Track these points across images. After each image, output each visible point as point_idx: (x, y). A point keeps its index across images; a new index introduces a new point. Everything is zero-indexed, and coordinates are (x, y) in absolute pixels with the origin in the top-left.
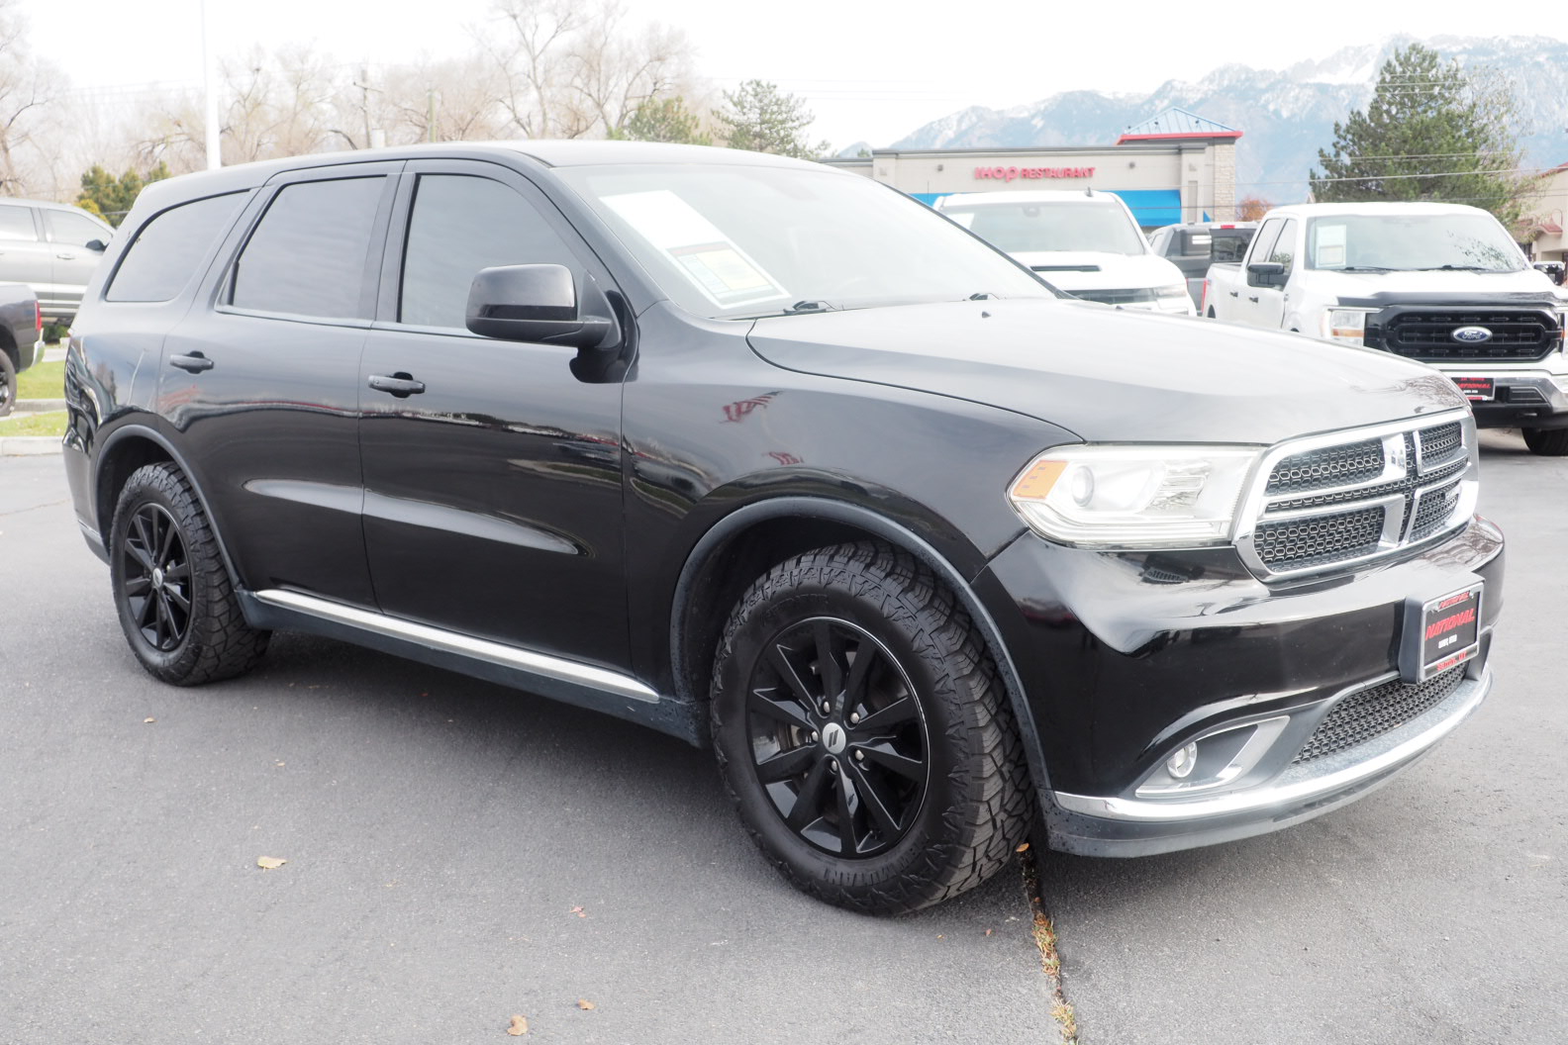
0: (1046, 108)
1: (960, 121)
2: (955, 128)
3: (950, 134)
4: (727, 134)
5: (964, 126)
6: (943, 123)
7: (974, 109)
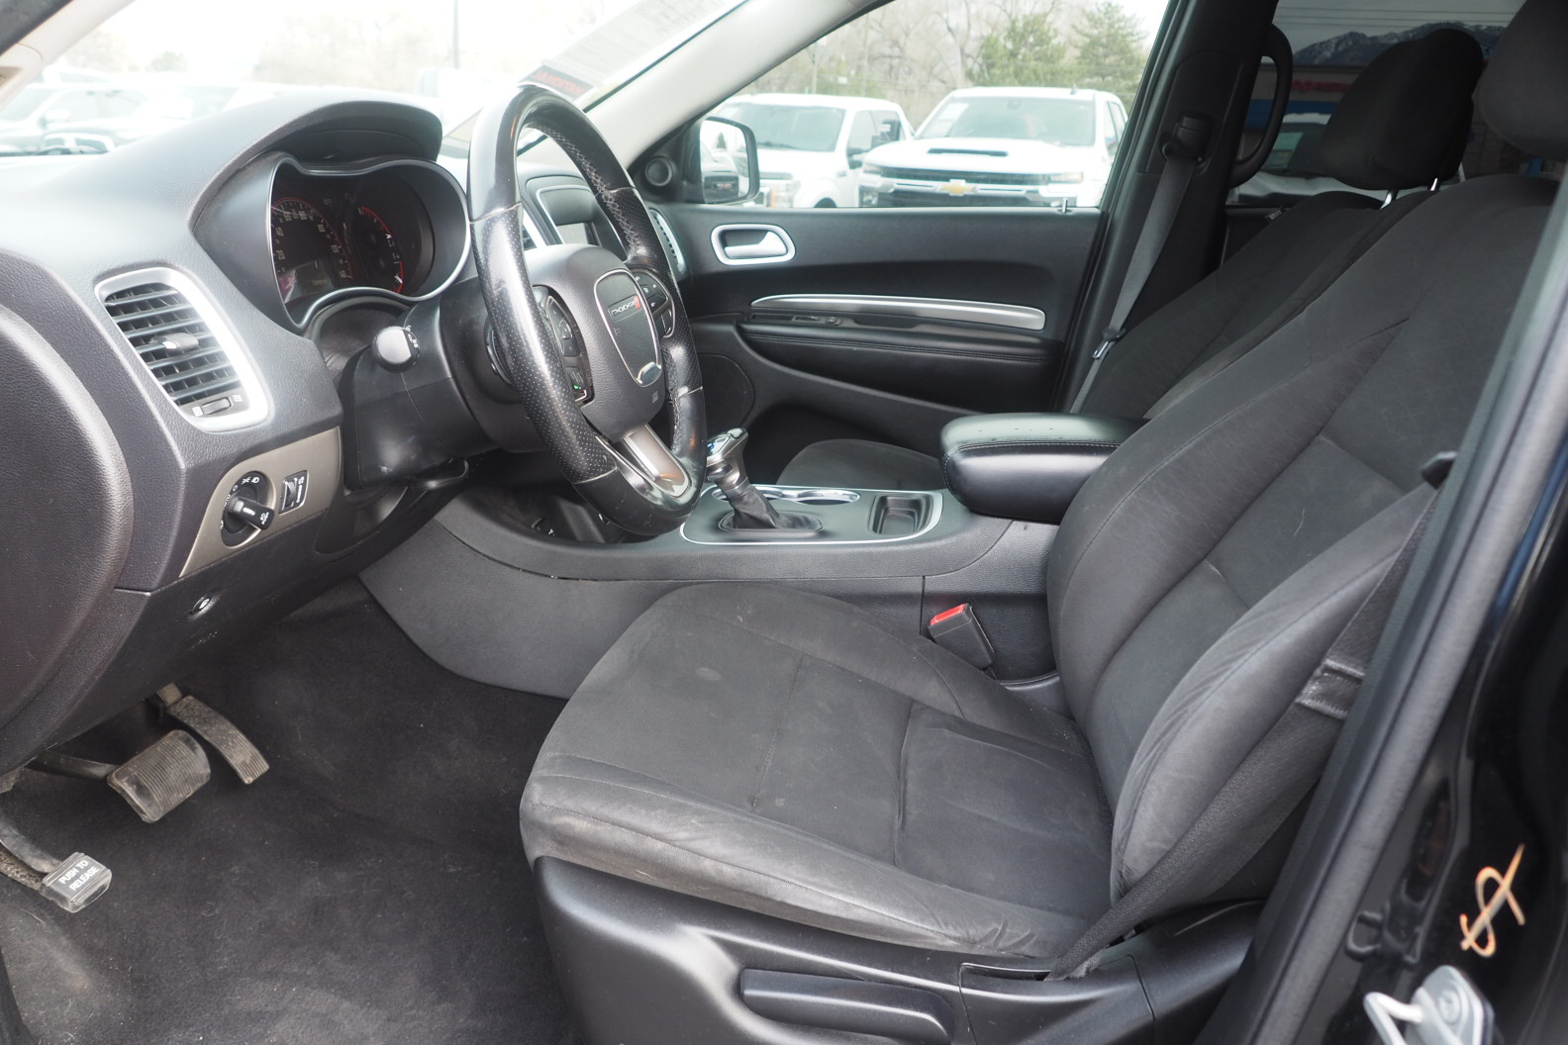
0: (1414, 36)
1: (1338, 45)
2: (1333, 50)
3: (1328, 54)
4: (1080, 44)
5: (1340, 49)
6: (1324, 46)
7: (1352, 34)
